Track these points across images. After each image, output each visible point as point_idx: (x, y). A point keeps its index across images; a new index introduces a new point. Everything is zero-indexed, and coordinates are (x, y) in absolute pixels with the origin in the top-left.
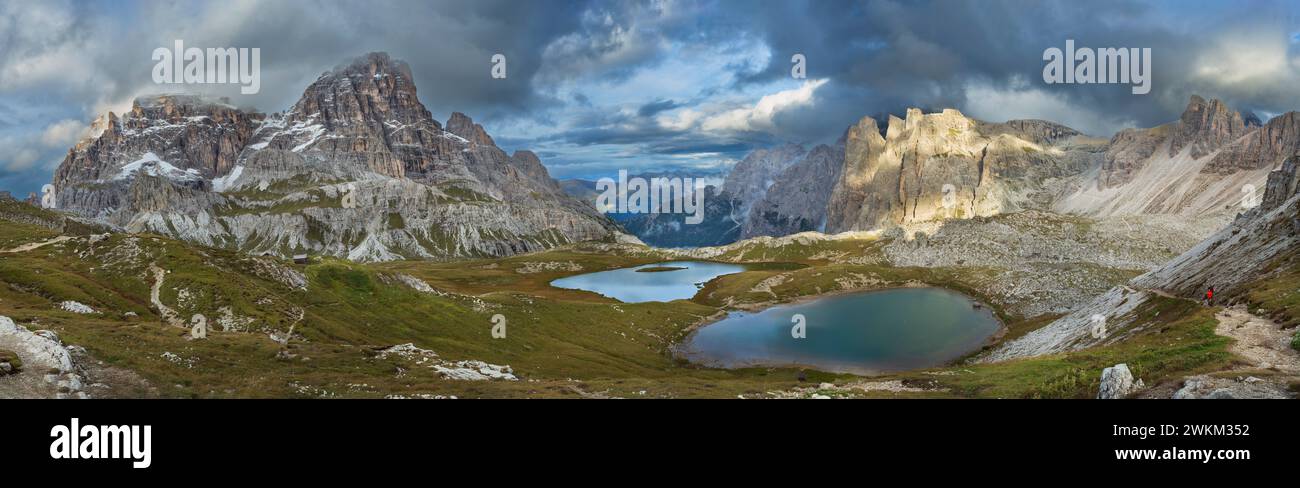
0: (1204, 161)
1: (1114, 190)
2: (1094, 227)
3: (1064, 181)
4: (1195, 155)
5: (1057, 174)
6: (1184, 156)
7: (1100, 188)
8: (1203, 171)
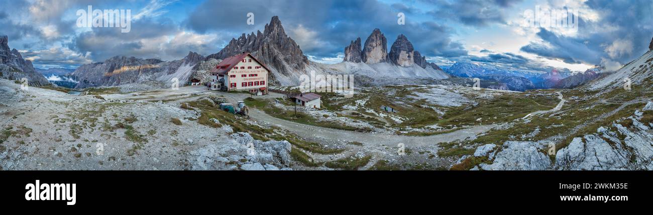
0: (192, 67)
1: (171, 75)
2: (166, 84)
3: (159, 73)
4: (191, 66)
5: (157, 71)
6: (188, 65)
7: (168, 75)
8: (193, 69)
